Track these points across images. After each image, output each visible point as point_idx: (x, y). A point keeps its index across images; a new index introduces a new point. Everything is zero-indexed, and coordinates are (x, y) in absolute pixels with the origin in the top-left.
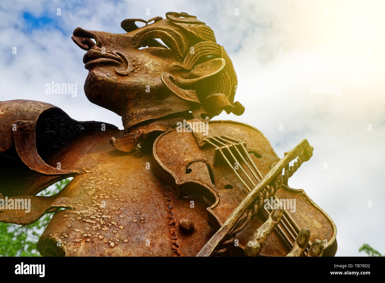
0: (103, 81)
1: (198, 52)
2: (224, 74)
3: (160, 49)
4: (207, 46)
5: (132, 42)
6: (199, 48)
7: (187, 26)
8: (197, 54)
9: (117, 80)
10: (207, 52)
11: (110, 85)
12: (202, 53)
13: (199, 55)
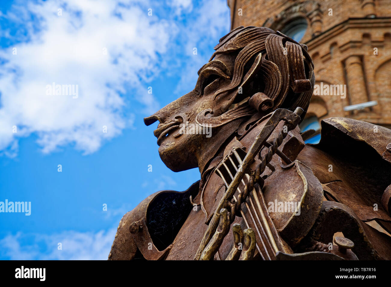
0: (165, 153)
1: (241, 63)
2: (270, 65)
3: (208, 87)
4: (247, 51)
5: (196, 94)
6: (240, 58)
7: (223, 48)
8: (241, 66)
9: (175, 144)
10: (248, 57)
11: (171, 152)
12: (245, 61)
13: (243, 65)
